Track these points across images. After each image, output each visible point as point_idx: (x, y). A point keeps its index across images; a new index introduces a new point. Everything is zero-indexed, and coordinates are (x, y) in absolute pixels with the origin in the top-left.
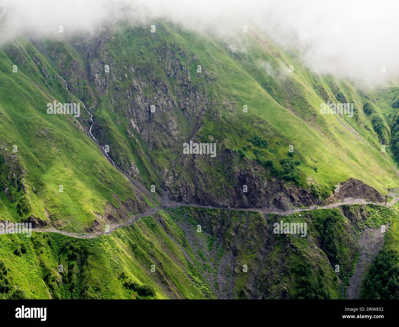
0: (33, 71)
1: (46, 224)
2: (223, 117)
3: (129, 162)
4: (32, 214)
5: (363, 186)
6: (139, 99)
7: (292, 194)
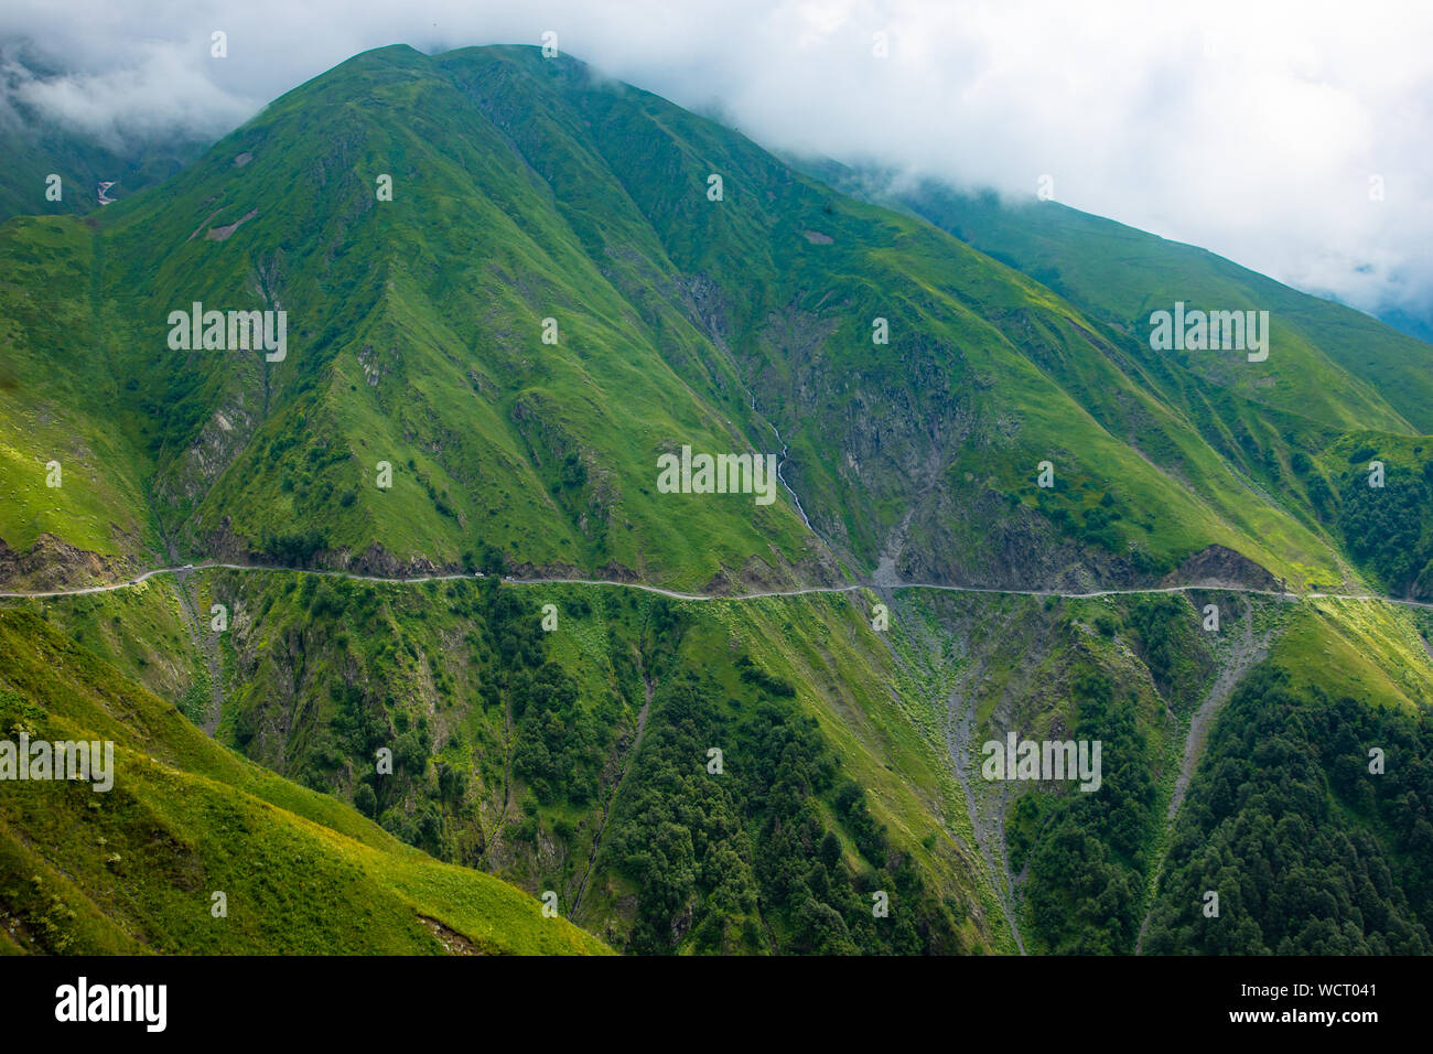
0: (698, 377)
1: (637, 577)
2: (994, 443)
3: (831, 515)
4: (612, 557)
5: (1239, 562)
6: (863, 421)
7: (1097, 566)
